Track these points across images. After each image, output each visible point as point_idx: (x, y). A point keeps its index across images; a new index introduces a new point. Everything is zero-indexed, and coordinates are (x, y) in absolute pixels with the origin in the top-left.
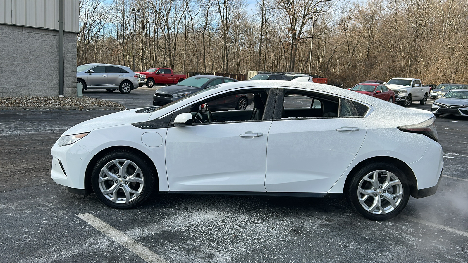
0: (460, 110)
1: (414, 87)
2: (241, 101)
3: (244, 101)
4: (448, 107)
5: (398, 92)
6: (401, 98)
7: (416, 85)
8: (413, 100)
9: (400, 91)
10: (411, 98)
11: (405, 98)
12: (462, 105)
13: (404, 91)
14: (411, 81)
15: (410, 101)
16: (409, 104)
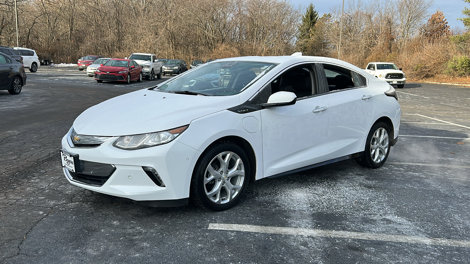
0: (212, 82)
1: (154, 62)
2: (16, 81)
3: (19, 81)
4: (203, 80)
5: (143, 67)
6: (147, 73)
7: (156, 61)
8: (155, 74)
9: (145, 66)
10: (154, 73)
11: (150, 73)
12: (213, 79)
13: (148, 67)
14: (151, 56)
15: (153, 75)
16: (153, 79)
